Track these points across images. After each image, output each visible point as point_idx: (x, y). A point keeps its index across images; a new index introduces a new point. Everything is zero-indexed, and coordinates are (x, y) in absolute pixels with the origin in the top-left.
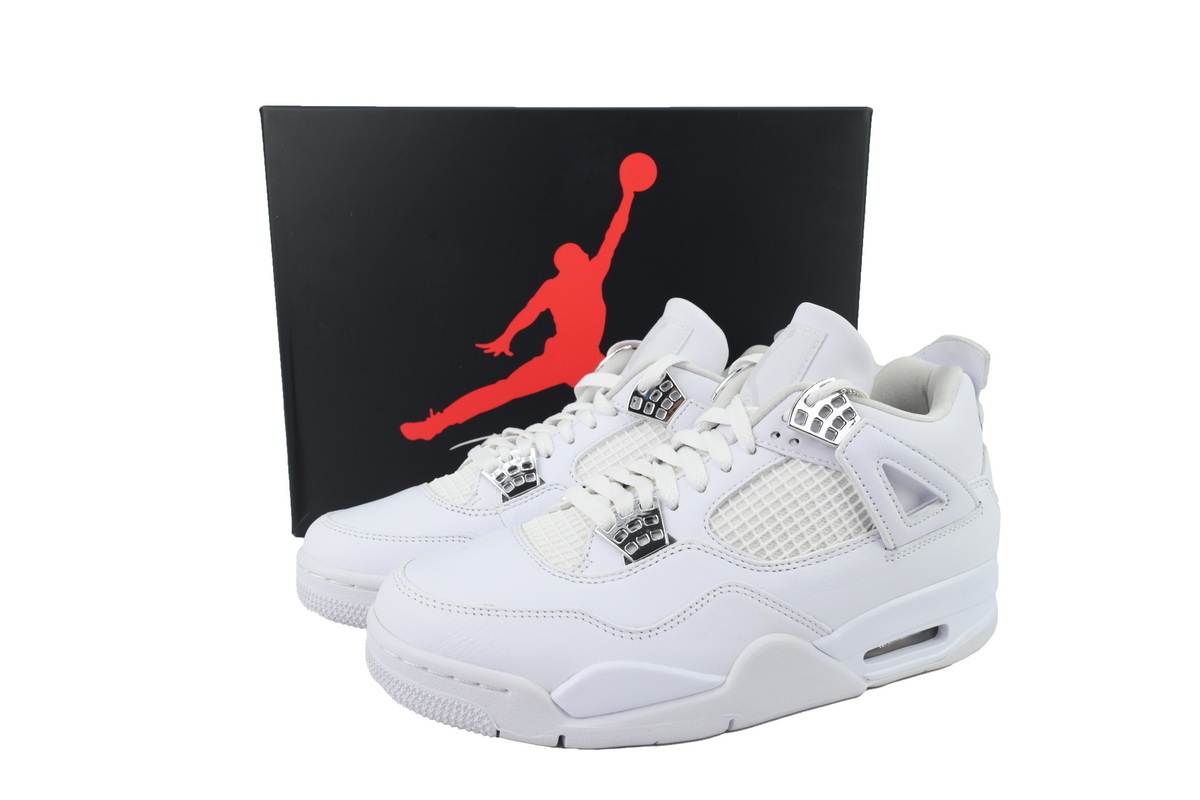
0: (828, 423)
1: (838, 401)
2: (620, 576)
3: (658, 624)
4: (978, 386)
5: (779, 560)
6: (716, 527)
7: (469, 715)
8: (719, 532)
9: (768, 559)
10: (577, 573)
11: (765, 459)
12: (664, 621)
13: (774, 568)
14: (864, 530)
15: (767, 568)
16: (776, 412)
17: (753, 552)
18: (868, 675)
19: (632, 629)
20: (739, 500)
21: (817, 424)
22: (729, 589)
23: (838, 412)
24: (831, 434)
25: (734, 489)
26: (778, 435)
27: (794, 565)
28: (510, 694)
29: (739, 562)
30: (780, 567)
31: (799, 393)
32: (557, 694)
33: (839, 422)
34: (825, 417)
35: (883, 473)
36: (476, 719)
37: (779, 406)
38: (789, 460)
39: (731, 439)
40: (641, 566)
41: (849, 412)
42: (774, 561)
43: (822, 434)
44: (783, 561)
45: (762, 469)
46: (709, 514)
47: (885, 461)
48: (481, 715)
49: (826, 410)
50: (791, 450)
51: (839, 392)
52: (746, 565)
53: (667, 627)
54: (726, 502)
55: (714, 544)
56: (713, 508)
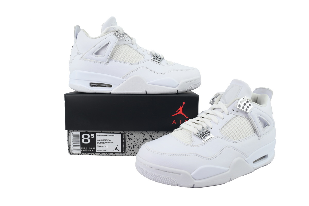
0: (245, 107)
1: (247, 102)
2: (202, 145)
3: (214, 156)
4: (271, 98)
5: (237, 140)
6: (222, 132)
7: (171, 181)
8: (223, 134)
9: (235, 140)
10: (192, 144)
11: (231, 116)
12: (215, 155)
13: (237, 142)
14: (254, 132)
15: (235, 142)
16: (233, 105)
17: (231, 138)
18: (254, 167)
19: (208, 157)
20: (227, 126)
21: (243, 108)
22: (228, 147)
23: (247, 105)
24: (247, 110)
25: (225, 123)
26: (233, 110)
27: (241, 141)
28: (181, 175)
29: (229, 141)
30: (238, 141)
31: (238, 100)
32: (192, 174)
33: (248, 107)
34: (245, 106)
35: (259, 119)
36: (173, 182)
37: (233, 104)
38: (237, 116)
39: (222, 111)
40: (207, 142)
41: (250, 105)
42: (236, 140)
43: (245, 110)
44: (238, 140)
45: (231, 118)
46: (220, 129)
47: (259, 116)
48: (174, 181)
49: (245, 104)
50: (237, 114)
51: (247, 100)
52: (230, 141)
53: (216, 157)
54: (224, 127)
55: (223, 137)
56: (221, 128)
